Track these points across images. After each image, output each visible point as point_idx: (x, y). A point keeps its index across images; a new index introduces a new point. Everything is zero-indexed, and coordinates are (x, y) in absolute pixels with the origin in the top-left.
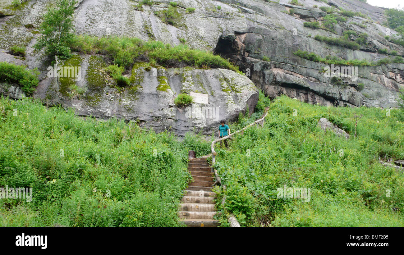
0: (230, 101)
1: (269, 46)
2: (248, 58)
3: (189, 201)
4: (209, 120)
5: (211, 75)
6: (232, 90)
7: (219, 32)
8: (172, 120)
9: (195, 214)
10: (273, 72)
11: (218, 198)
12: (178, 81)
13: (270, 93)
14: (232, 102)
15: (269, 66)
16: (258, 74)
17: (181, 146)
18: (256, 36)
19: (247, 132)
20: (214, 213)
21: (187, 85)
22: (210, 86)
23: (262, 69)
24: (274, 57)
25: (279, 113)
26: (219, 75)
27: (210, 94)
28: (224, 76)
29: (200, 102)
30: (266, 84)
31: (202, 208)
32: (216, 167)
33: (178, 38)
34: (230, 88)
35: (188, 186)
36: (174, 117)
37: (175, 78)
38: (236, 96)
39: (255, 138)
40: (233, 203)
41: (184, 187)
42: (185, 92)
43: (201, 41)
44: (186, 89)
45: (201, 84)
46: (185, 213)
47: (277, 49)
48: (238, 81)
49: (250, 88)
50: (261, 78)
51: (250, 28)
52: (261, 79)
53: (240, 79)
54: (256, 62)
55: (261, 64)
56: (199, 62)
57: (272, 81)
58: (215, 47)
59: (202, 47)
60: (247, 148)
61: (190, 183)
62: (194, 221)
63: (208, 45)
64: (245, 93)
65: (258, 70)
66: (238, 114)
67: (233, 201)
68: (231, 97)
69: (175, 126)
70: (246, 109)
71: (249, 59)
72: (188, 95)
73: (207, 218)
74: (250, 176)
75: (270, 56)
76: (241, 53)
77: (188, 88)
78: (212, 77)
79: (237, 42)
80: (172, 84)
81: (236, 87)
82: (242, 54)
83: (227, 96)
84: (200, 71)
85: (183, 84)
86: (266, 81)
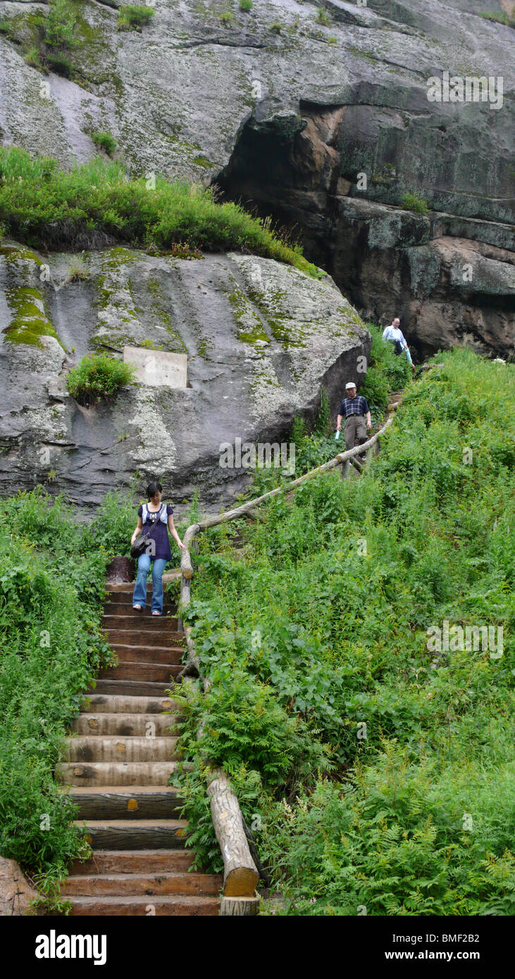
0: (262, 378)
1: (428, 156)
2: (350, 200)
3: (97, 728)
4: (185, 446)
5: (201, 279)
6: (273, 334)
7: (240, 103)
8: (59, 449)
9: (112, 771)
10: (438, 252)
11: (188, 717)
12: (83, 305)
13: (427, 328)
14: (270, 382)
15: (422, 230)
16: (384, 259)
17: (86, 540)
18: (381, 117)
19: (304, 493)
20: (172, 766)
21: (114, 319)
22: (195, 322)
23: (399, 243)
24: (445, 195)
25: (428, 421)
26: (232, 280)
27: (193, 352)
28: (247, 283)
29: (156, 383)
30: (412, 297)
31: (136, 750)
32: (190, 618)
33: (85, 131)
34: (269, 330)
35: (94, 682)
36: (65, 438)
37: (73, 293)
38: (286, 358)
39: (332, 514)
40: (224, 738)
41: (83, 685)
42: (105, 347)
43: (174, 139)
44: (109, 333)
45: (166, 314)
46: (80, 768)
47: (456, 165)
48: (296, 303)
49: (335, 328)
50: (397, 274)
51: (360, 86)
52: (394, 280)
53: (306, 293)
54: (378, 216)
55: (396, 222)
56: (160, 228)
57: (433, 285)
58: (226, 163)
59: (176, 164)
60: (300, 550)
61: (103, 671)
62: (106, 791)
63: (200, 157)
64: (316, 346)
65: (385, 245)
66: (291, 425)
67: (224, 730)
68: (266, 362)
69: (69, 471)
70: (317, 403)
71: (352, 205)
72: (116, 355)
73: (151, 784)
74: (290, 648)
75: (431, 193)
76: (323, 181)
77: (116, 332)
78: (204, 290)
79: (307, 142)
80: (61, 317)
81: (287, 324)
82: (328, 185)
83: (254, 359)
84: (163, 264)
85: (101, 315)
86: (414, 285)
